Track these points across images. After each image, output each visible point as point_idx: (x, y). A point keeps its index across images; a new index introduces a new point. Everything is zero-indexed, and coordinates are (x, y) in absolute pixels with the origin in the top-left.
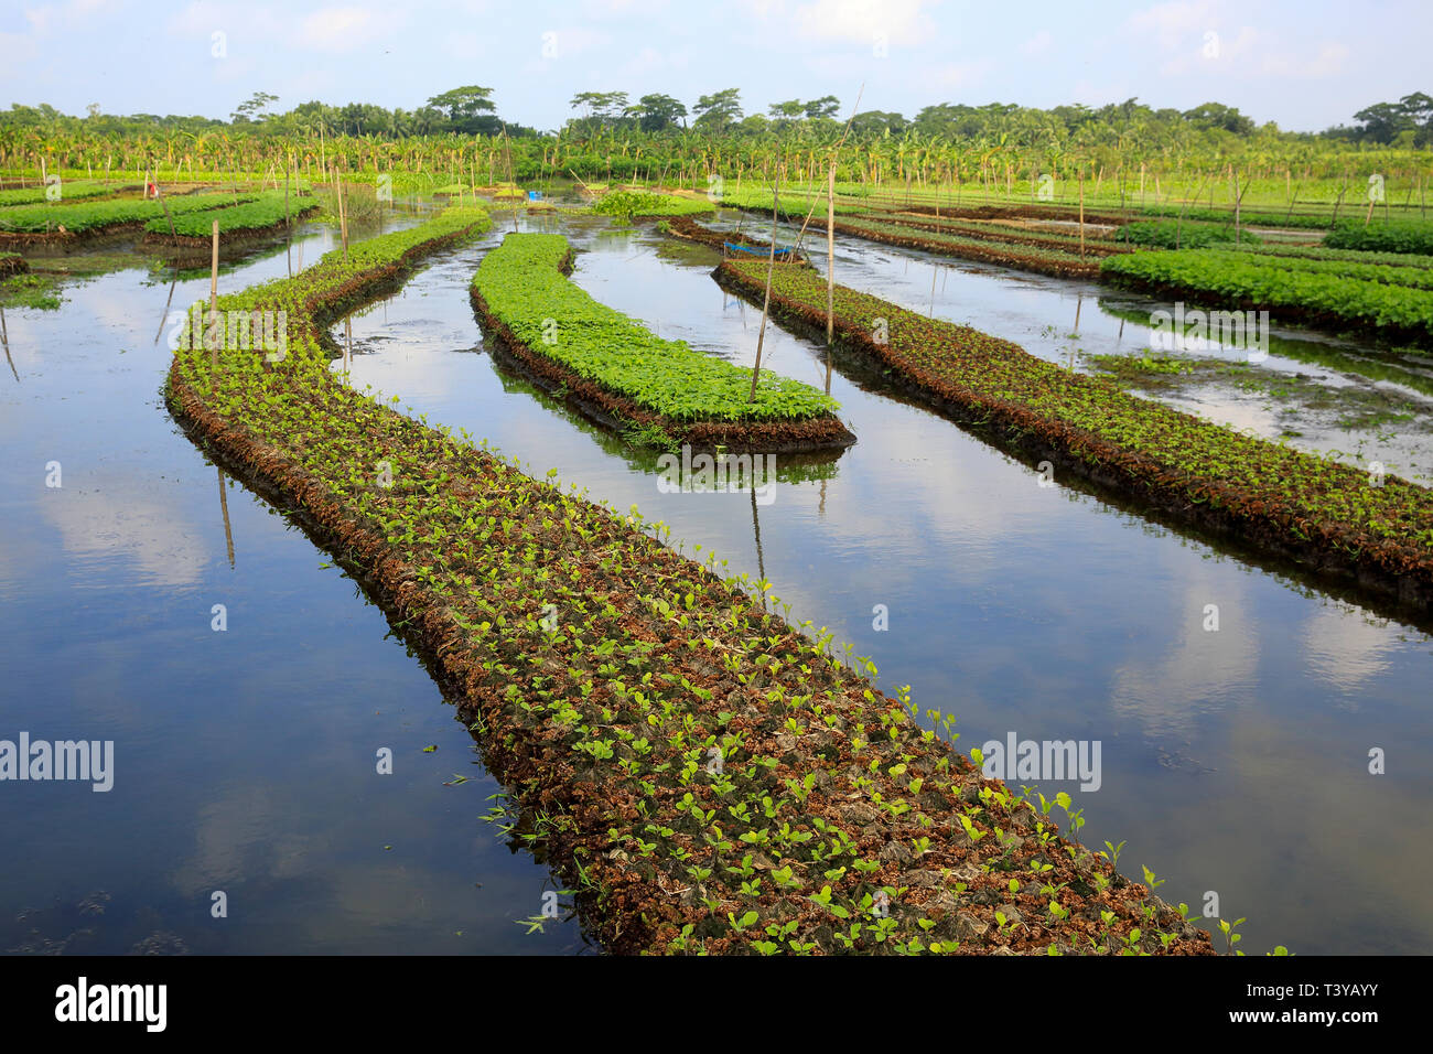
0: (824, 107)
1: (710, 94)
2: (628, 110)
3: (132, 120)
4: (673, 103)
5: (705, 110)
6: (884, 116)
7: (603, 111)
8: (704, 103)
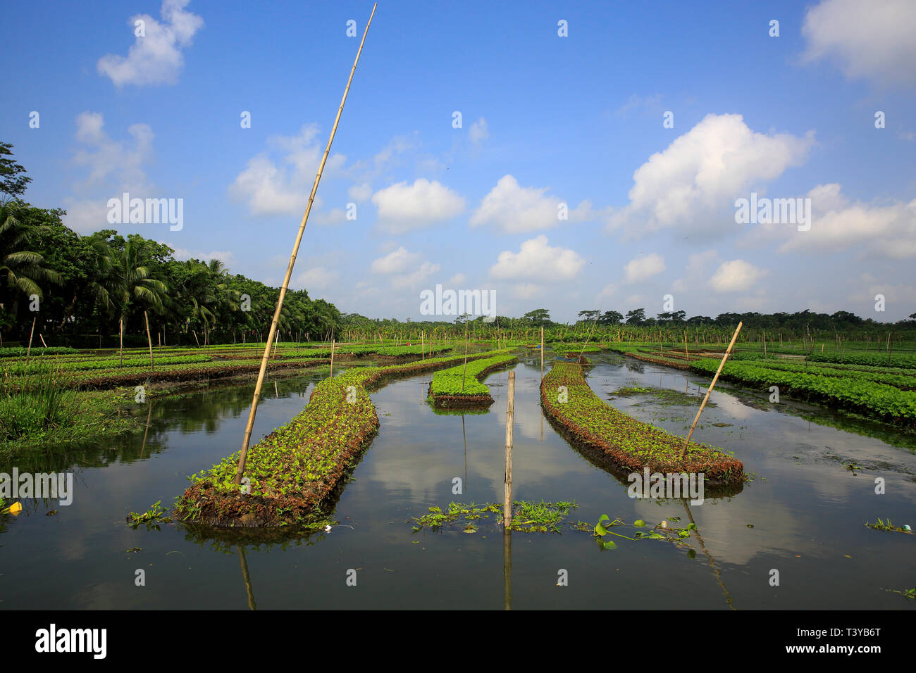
0: (679, 315)
1: (632, 311)
2: (600, 317)
3: (422, 323)
4: (618, 314)
5: (631, 317)
6: (703, 318)
7: (591, 317)
8: (630, 313)
